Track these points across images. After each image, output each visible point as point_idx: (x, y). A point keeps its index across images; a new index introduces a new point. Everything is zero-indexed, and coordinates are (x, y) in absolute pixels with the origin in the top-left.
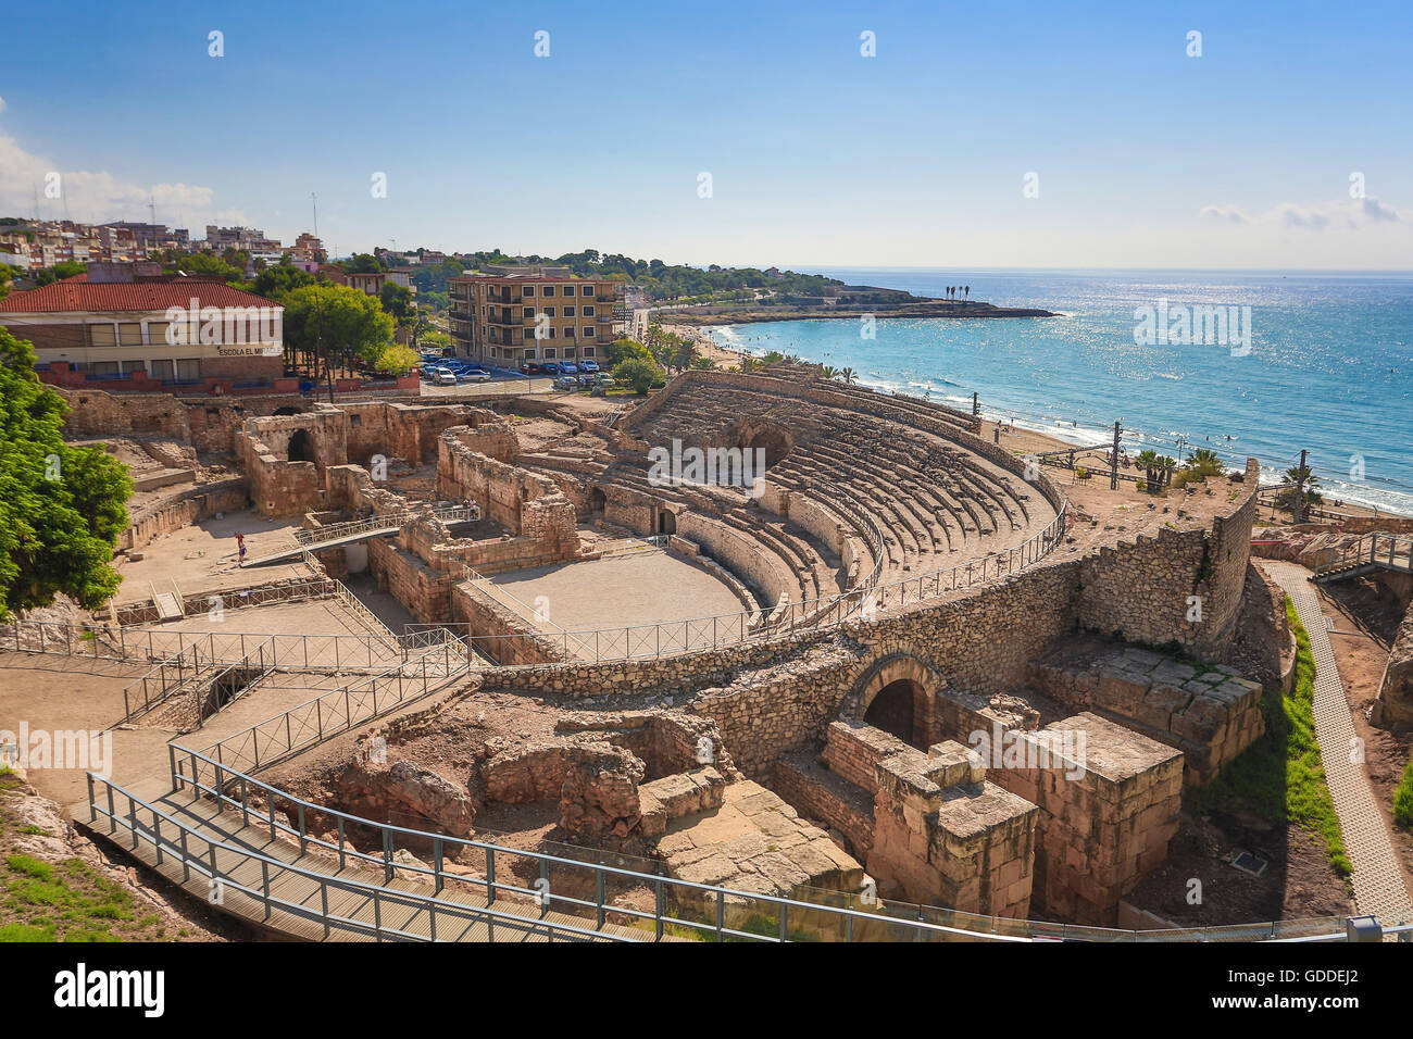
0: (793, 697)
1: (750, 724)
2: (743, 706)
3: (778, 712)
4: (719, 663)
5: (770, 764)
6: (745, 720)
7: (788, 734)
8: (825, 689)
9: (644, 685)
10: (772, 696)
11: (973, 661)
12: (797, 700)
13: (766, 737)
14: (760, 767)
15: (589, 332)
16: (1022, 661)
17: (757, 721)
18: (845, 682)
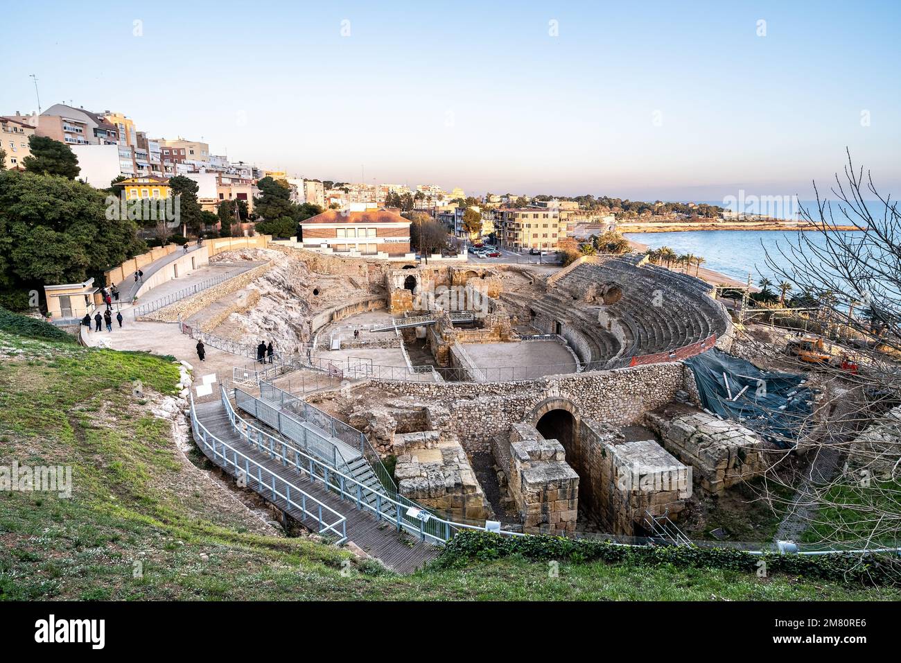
0: (503, 409)
1: (480, 418)
2: (477, 410)
3: (494, 415)
4: (473, 389)
5: (490, 438)
6: (478, 416)
7: (500, 426)
8: (518, 407)
9: (438, 394)
10: (491, 407)
11: (608, 406)
12: (504, 411)
13: (488, 425)
14: (485, 439)
15: (554, 236)
16: (642, 411)
17: (484, 418)
18: (530, 406)
